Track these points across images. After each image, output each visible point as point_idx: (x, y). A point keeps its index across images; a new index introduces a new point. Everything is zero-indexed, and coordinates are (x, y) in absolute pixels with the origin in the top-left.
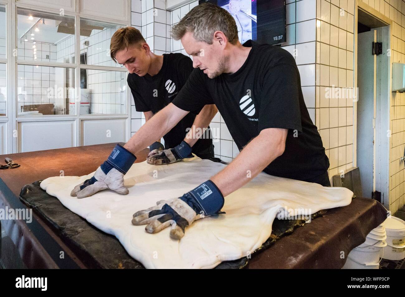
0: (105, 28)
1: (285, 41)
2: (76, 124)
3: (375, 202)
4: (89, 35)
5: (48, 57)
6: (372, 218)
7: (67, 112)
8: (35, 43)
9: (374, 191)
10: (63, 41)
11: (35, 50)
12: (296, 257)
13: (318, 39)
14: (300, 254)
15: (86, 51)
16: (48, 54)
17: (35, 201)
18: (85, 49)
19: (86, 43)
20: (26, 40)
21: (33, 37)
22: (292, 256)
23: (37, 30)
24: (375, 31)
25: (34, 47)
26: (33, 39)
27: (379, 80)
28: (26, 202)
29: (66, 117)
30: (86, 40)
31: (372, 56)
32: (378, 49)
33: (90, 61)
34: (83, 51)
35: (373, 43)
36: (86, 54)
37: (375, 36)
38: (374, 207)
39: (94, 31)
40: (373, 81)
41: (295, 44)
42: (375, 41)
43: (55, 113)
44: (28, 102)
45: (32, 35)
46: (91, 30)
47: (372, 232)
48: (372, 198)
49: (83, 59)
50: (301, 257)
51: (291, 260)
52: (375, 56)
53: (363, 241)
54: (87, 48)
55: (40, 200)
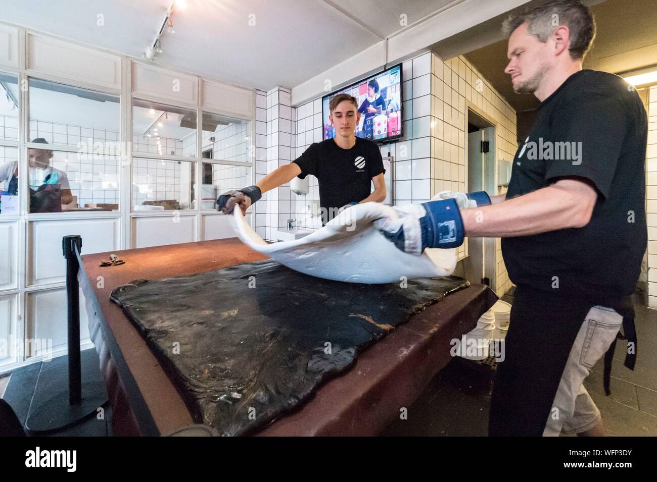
0: (230, 124)
1: (403, 136)
2: (197, 220)
3: (485, 287)
4: (213, 131)
5: (173, 153)
6: (483, 302)
7: (193, 208)
8: (159, 138)
9: (484, 277)
10: (189, 137)
11: (160, 146)
12: (408, 347)
13: (433, 135)
14: (412, 344)
15: (212, 147)
16: (173, 150)
17: (128, 299)
18: (210, 145)
19: (212, 139)
20: (149, 136)
21: (156, 132)
22: (404, 347)
23: (160, 125)
24: (483, 131)
25: (158, 143)
26: (156, 134)
27: (487, 176)
28: (117, 301)
29: (191, 212)
30: (212, 136)
31: (480, 153)
32: (486, 147)
33: (216, 156)
34: (209, 147)
35: (481, 142)
36: (212, 151)
37: (482, 135)
38: (484, 291)
39: (219, 127)
40: (482, 176)
41: (412, 139)
42: (483, 140)
43: (179, 209)
44: (151, 198)
45: (155, 130)
46: (215, 125)
47: (482, 316)
48: (482, 283)
49: (208, 154)
50: (412, 347)
51: (402, 352)
52: (483, 153)
53: (475, 325)
54: (213, 144)
55: (133, 299)
